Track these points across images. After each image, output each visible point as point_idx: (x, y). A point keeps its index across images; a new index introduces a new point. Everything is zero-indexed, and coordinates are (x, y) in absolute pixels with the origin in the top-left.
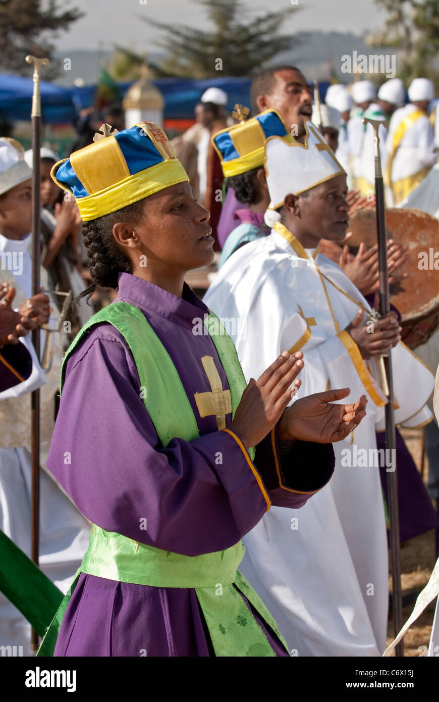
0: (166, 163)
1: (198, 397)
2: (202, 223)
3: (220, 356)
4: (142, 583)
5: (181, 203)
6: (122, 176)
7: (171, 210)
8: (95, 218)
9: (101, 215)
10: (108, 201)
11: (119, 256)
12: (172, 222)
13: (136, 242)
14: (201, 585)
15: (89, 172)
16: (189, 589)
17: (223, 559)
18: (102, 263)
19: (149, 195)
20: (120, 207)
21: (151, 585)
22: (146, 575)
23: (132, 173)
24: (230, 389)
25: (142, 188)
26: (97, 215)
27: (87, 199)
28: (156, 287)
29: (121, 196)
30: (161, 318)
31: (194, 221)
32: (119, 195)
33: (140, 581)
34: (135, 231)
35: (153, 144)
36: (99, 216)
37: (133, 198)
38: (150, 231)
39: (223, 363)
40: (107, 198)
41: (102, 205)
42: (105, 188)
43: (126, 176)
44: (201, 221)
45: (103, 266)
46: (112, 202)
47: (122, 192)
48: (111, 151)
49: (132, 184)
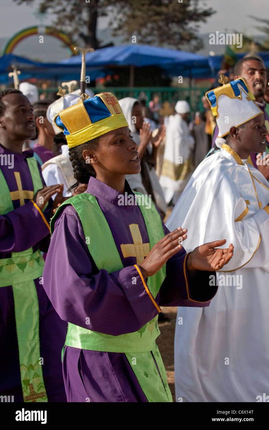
0: (112, 117)
1: (123, 246)
2: (133, 150)
3: (146, 224)
4: (94, 350)
5: (121, 139)
6: (87, 124)
7: (114, 143)
8: (74, 146)
9: (77, 145)
10: (80, 137)
11: (88, 168)
12: (114, 150)
13: (95, 161)
14: (128, 351)
15: (70, 121)
16: (122, 354)
17: (142, 337)
18: (79, 171)
19: (102, 135)
20: (86, 141)
21: (99, 350)
22: (96, 345)
23: (92, 122)
24: (149, 242)
25: (98, 131)
26: (75, 145)
27: (69, 136)
28: (106, 185)
29: (87, 135)
30: (107, 202)
31: (127, 149)
32: (85, 135)
33: (93, 349)
34: (94, 154)
35: (106, 106)
36: (76, 146)
37: (93, 136)
38: (102, 155)
39: (147, 228)
40: (79, 136)
41: (77, 140)
42: (78, 131)
43: (89, 124)
44: (132, 149)
45: (80, 173)
46: (82, 138)
47: (87, 133)
48: (80, 111)
49: (93, 129)
